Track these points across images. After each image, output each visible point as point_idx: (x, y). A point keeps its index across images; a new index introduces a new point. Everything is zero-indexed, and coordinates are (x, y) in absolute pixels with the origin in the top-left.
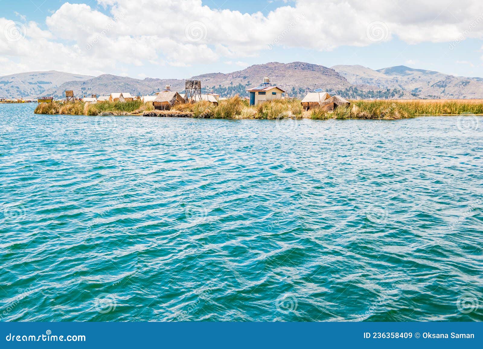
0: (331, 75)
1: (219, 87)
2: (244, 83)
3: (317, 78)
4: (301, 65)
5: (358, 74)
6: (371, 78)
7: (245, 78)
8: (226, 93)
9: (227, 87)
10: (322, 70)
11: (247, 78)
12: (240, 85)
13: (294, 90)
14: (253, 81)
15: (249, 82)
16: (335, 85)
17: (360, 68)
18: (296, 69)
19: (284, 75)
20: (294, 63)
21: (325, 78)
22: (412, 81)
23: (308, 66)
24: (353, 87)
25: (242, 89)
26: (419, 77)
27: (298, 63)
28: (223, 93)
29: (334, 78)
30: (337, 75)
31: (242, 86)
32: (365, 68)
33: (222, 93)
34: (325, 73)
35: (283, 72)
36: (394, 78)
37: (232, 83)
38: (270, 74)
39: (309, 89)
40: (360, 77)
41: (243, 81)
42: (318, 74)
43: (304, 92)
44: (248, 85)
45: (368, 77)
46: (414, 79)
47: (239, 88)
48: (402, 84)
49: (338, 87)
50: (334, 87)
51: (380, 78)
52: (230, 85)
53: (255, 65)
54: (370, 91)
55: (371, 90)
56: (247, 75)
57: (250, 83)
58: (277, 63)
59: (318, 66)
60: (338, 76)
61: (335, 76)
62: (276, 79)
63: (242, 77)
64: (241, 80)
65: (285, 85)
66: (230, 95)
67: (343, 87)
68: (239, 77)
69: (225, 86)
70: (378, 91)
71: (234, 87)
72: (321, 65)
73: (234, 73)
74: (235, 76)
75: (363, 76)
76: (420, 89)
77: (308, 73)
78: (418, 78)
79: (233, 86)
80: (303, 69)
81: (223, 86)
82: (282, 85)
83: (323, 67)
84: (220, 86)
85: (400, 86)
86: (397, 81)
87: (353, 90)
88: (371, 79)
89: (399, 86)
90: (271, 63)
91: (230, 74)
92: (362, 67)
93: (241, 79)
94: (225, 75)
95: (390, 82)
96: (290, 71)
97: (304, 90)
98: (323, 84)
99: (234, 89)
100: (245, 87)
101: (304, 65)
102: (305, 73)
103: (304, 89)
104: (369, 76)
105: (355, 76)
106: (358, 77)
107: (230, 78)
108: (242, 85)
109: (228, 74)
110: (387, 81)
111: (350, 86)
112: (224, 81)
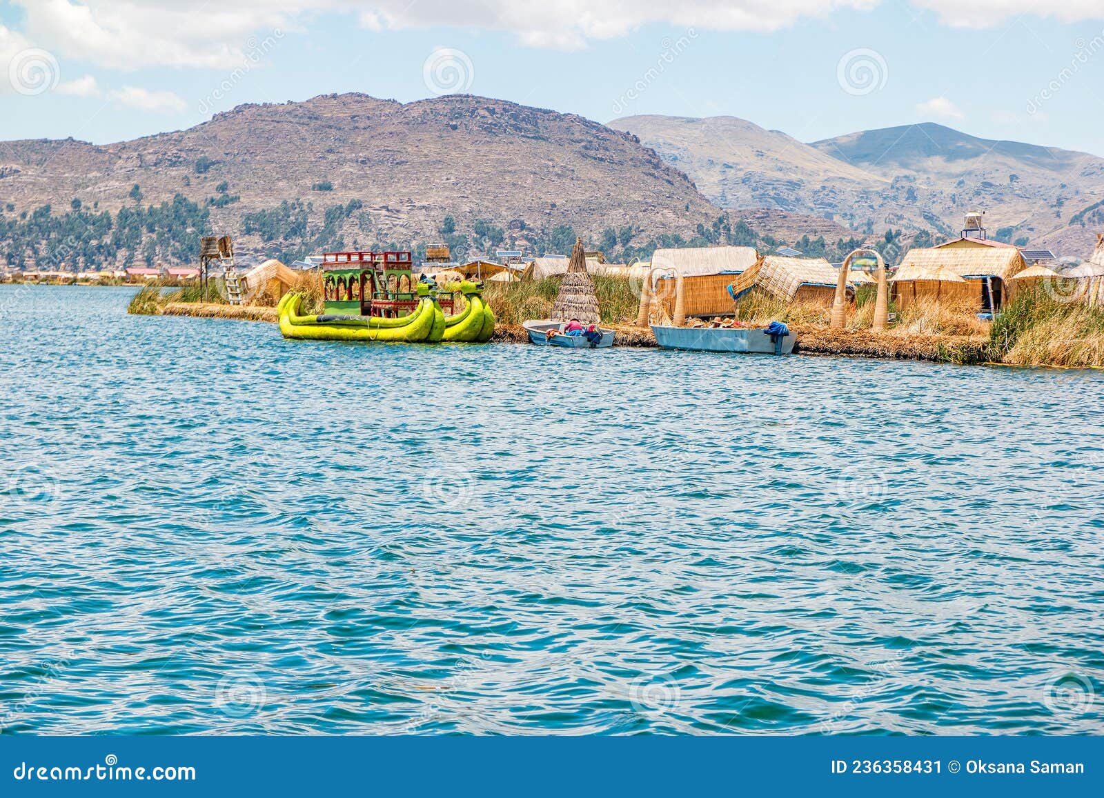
0: (621, 163)
1: (68, 208)
2: (198, 195)
3: (558, 175)
4: (482, 112)
5: (731, 160)
6: (794, 177)
7: (206, 167)
8: (107, 240)
9: (114, 213)
10: (577, 136)
11: (212, 169)
12: (180, 200)
13: (451, 230)
14: (242, 184)
15: (223, 188)
16: (649, 208)
17: (739, 129)
18: (455, 128)
19: (399, 158)
20: (445, 99)
21: (597, 174)
22: (978, 193)
23: (515, 117)
24: (733, 222)
25: (189, 222)
26: (1013, 178)
27: (462, 98)
28: (94, 242)
29: (637, 174)
30: (652, 161)
31: (193, 209)
32: (761, 131)
33: (87, 242)
34: (592, 153)
35: (393, 144)
36: (897, 180)
37: (135, 193)
38: (330, 151)
39: (523, 226)
40: (741, 174)
41: (193, 182)
42: (564, 157)
43: (502, 240)
44: (220, 204)
45: (779, 175)
46: (991, 185)
47: (177, 216)
48: (936, 209)
49: (659, 218)
50: (643, 220)
51: (833, 179)
52: (130, 203)
53: (252, 106)
54: (806, 241)
55: (812, 238)
56: (210, 153)
57: (231, 192)
58: (360, 98)
59: (559, 117)
60: (656, 166)
61: (642, 169)
62: (360, 177)
63: (186, 163)
64: (186, 178)
65: (405, 208)
66: (132, 249)
67: (683, 222)
68: (173, 164)
69: (103, 207)
70: (846, 239)
71: (152, 212)
72: (574, 113)
73: (144, 142)
74: (153, 158)
75: (756, 166)
76: (1024, 233)
77: (516, 150)
78: (1006, 182)
79: (146, 206)
80: (488, 130)
81: (91, 205)
82: (392, 204)
83: (584, 122)
84: (76, 204)
85: (930, 218)
86: (912, 196)
87: (733, 232)
88: (790, 182)
89: (925, 217)
90: (334, 96)
91: (123, 147)
92: (750, 127)
93: (184, 171)
94: (98, 150)
95: (881, 201)
96: (426, 136)
97: (501, 231)
98: (586, 202)
99: (151, 220)
100: (207, 215)
101: (492, 112)
102: (498, 149)
103: (499, 225)
104: (780, 169)
105: (718, 168)
106: (731, 173)
107: (130, 165)
108: (192, 200)
109: (115, 145)
110: (865, 195)
111: (715, 214)
112: (96, 181)
